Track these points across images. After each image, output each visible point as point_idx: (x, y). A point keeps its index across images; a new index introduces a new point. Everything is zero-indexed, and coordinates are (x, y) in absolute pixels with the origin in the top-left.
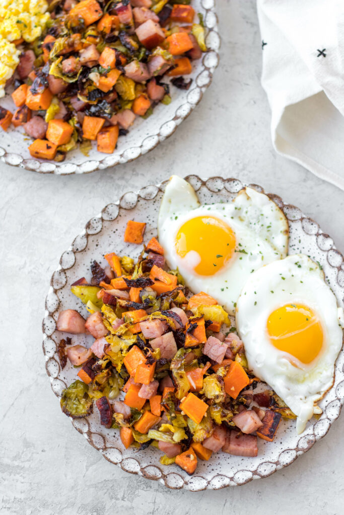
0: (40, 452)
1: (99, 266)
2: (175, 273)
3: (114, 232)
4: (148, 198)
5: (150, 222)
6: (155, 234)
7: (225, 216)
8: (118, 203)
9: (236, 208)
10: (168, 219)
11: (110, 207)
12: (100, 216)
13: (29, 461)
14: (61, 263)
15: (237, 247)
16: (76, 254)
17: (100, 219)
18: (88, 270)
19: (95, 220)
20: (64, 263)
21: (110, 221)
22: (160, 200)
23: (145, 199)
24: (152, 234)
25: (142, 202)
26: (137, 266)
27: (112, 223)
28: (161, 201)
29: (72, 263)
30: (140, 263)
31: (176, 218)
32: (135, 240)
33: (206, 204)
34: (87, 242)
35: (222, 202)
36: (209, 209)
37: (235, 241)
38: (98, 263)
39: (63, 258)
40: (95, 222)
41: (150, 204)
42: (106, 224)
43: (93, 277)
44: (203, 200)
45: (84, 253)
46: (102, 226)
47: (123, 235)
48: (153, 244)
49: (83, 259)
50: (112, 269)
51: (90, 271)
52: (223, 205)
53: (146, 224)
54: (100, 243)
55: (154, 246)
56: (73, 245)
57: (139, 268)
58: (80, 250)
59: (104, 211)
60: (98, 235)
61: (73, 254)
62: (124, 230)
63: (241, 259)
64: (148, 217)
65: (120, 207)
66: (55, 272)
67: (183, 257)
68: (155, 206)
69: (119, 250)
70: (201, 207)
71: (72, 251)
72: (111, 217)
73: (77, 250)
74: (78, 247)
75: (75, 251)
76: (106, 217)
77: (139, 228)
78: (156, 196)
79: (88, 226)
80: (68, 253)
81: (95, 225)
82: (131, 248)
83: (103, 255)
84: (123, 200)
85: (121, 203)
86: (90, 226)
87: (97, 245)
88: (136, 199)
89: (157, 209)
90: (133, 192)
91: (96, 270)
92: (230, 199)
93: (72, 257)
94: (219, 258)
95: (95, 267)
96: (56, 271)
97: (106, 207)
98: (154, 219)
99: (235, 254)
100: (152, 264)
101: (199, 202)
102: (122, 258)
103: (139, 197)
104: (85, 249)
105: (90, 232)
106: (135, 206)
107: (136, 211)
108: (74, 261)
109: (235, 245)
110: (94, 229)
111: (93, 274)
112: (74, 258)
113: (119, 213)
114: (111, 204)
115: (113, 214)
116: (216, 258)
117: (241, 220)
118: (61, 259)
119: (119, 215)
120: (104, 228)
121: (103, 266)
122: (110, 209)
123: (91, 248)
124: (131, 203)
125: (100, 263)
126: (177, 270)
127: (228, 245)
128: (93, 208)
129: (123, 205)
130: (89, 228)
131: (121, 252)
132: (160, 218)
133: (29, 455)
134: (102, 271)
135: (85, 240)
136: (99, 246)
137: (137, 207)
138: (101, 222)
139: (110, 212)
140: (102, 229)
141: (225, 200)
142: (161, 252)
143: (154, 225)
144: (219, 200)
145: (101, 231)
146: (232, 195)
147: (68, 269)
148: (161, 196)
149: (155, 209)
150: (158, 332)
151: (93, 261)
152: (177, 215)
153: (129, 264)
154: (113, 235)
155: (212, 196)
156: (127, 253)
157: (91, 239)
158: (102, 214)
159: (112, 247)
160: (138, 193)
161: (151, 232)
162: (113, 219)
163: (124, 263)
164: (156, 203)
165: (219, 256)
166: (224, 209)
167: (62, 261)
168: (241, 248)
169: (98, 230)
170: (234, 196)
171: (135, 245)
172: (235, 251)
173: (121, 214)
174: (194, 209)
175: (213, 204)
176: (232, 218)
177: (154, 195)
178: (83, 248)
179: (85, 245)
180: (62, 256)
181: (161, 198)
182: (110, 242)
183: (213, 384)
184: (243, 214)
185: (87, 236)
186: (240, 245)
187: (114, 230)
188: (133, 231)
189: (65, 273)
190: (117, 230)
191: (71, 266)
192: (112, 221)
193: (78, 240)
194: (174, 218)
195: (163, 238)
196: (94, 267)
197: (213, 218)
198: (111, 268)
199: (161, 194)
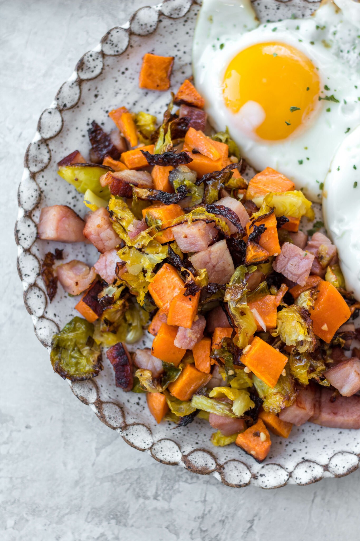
0: (23, 429)
1: (101, 129)
2: (223, 138)
3: (123, 73)
4: (176, 16)
5: (180, 54)
6: (188, 74)
7: (300, 41)
8: (126, 25)
9: (318, 27)
10: (209, 47)
11: (114, 33)
12: (98, 48)
13: (5, 443)
14: (40, 129)
15: (322, 92)
16: (64, 113)
17: (99, 53)
18: (84, 136)
19: (91, 56)
20: (45, 129)
21: (115, 55)
22: (195, 17)
23: (170, 17)
24: (183, 73)
25: (166, 22)
26: (162, 130)
27: (120, 58)
28: (196, 19)
29: (57, 128)
30: (167, 124)
31: (222, 46)
32: (158, 86)
33: (268, 21)
34: (81, 92)
35: (295, 17)
36: (275, 30)
37: (318, 83)
38: (99, 123)
39: (42, 121)
40: (91, 59)
41: (179, 25)
42: (109, 61)
43: (93, 148)
44: (263, 13)
45: (76, 110)
46: (104, 65)
47: (137, 77)
48: (187, 92)
49: (75, 120)
50: (122, 135)
51: (87, 139)
52: (296, 22)
53: (173, 58)
54: (102, 92)
55: (188, 94)
56: (58, 99)
57: (166, 132)
58: (69, 105)
59: (105, 40)
60: (96, 80)
61: (58, 114)
62: (138, 68)
63: (329, 110)
64: (175, 46)
65: (131, 33)
66: (31, 144)
67: (236, 111)
68: (187, 28)
69: (132, 102)
70: (262, 27)
71: (56, 108)
72: (116, 49)
73: (65, 105)
74: (66, 102)
75: (62, 107)
76: (109, 50)
77: (164, 66)
78: (189, 11)
79: (81, 66)
80: (50, 113)
81: (92, 64)
82: (151, 97)
83: (107, 112)
84: (136, 21)
85: (133, 26)
86: (85, 68)
87: (96, 96)
88: (155, 18)
89: (191, 32)
90: (150, 7)
91: (96, 137)
92: (308, 12)
93: (57, 118)
94: (294, 112)
95: (95, 131)
96: (33, 142)
97: (109, 33)
98: (186, 49)
99: (319, 104)
100: (187, 125)
101: (258, 18)
102: (137, 115)
103: (161, 14)
104: (77, 103)
105: (84, 76)
106: (155, 30)
107: (157, 37)
108: (60, 124)
109: (319, 89)
110: (91, 70)
111: (92, 144)
112: (60, 119)
113: (129, 41)
114: (116, 28)
115: (120, 45)
116: (290, 111)
117: (326, 45)
118: (39, 122)
119: (130, 46)
120: (107, 68)
121: (107, 129)
122: (115, 36)
123: (87, 101)
124: (148, 26)
125: (103, 124)
126: (227, 132)
127: (308, 89)
128: (88, 33)
129: (136, 28)
130: (82, 69)
131: (134, 104)
132: (195, 48)
133: (6, 435)
134: (106, 137)
135: (76, 89)
136: (99, 97)
137: (159, 31)
138: (101, 59)
139: (115, 41)
140: (102, 69)
141: (300, 13)
142: (199, 104)
143: (186, 59)
144: (289, 14)
145: (101, 73)
146: (310, 6)
147: (51, 138)
148: (196, 12)
149: (187, 33)
150: (202, 243)
151: (91, 122)
152: (223, 41)
153: (148, 125)
154: (121, 78)
155: (278, 9)
156: (145, 106)
157: (86, 86)
158: (102, 45)
159: (120, 97)
160: (159, 8)
161: (182, 70)
162: (121, 52)
163: (141, 123)
164: (189, 23)
165: (294, 109)
166: (298, 28)
167: (41, 125)
168: (329, 94)
169: (97, 71)
170: (313, 8)
171: (157, 93)
172: (320, 99)
173: (133, 43)
174: (249, 30)
175: (280, 20)
176: (312, 43)
177: (185, 10)
178: (73, 103)
179: (77, 97)
180: (41, 118)
181: (196, 14)
182: (116, 89)
183: (294, 323)
184: (330, 36)
185: (80, 82)
186: (326, 88)
187: (123, 69)
188: (154, 71)
189: (47, 145)
190: (127, 69)
191: (55, 133)
192: (118, 55)
193: (66, 90)
194: (218, 46)
195: (201, 79)
196: (93, 132)
197: (283, 44)
198: (120, 132)
199: (196, 8)
